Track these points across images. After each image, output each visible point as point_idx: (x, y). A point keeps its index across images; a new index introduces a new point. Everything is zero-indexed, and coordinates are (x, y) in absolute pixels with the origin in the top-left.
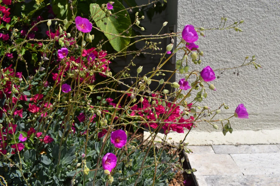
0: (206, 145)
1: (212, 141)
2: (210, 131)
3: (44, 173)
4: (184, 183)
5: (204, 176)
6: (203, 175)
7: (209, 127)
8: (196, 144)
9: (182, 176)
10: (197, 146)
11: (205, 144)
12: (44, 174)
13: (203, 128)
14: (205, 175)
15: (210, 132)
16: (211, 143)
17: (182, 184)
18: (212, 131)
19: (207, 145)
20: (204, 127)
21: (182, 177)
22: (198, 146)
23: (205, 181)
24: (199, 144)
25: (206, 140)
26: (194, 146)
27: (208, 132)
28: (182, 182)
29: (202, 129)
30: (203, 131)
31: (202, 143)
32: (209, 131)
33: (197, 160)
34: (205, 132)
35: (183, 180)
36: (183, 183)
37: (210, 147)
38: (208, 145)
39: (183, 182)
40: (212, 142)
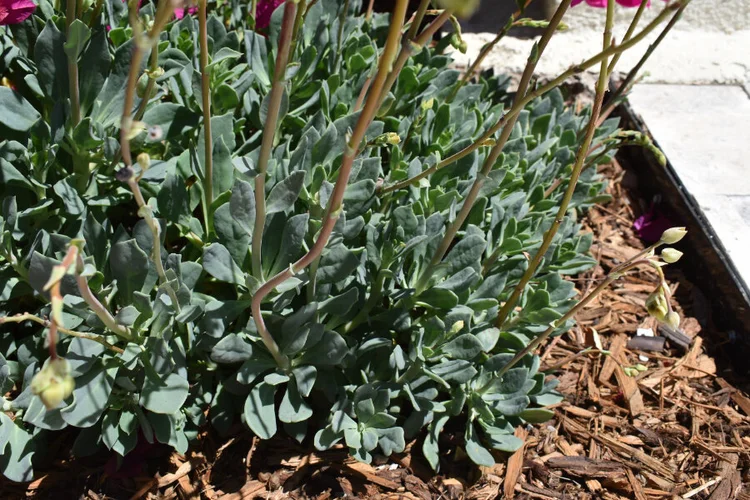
0: (715, 83)
1: (744, 66)
2: (731, 29)
3: (10, 172)
4: (638, 227)
5: (734, 199)
6: (728, 196)
7: (730, 12)
8: (675, 79)
9: (626, 201)
10: (676, 84)
11: (712, 79)
12: (8, 177)
13: (703, 14)
14: (736, 196)
15: (729, 33)
16: (739, 74)
17: (629, 232)
18: (737, 29)
19: (721, 81)
20: (707, 11)
21: (622, 206)
22: (683, 87)
23: (740, 218)
24: (687, 79)
25: (716, 64)
26: (665, 86)
27: (722, 34)
28: (627, 226)
29: (695, 17)
30: (700, 25)
31: (699, 76)
32: (723, 30)
33: (687, 136)
34: (707, 30)
35: (630, 218)
36: (633, 228)
37: (736, 90)
38: (724, 84)
39: (631, 223)
40: (742, 69)
